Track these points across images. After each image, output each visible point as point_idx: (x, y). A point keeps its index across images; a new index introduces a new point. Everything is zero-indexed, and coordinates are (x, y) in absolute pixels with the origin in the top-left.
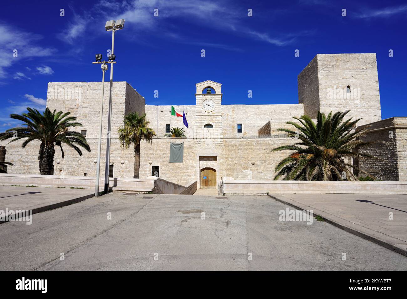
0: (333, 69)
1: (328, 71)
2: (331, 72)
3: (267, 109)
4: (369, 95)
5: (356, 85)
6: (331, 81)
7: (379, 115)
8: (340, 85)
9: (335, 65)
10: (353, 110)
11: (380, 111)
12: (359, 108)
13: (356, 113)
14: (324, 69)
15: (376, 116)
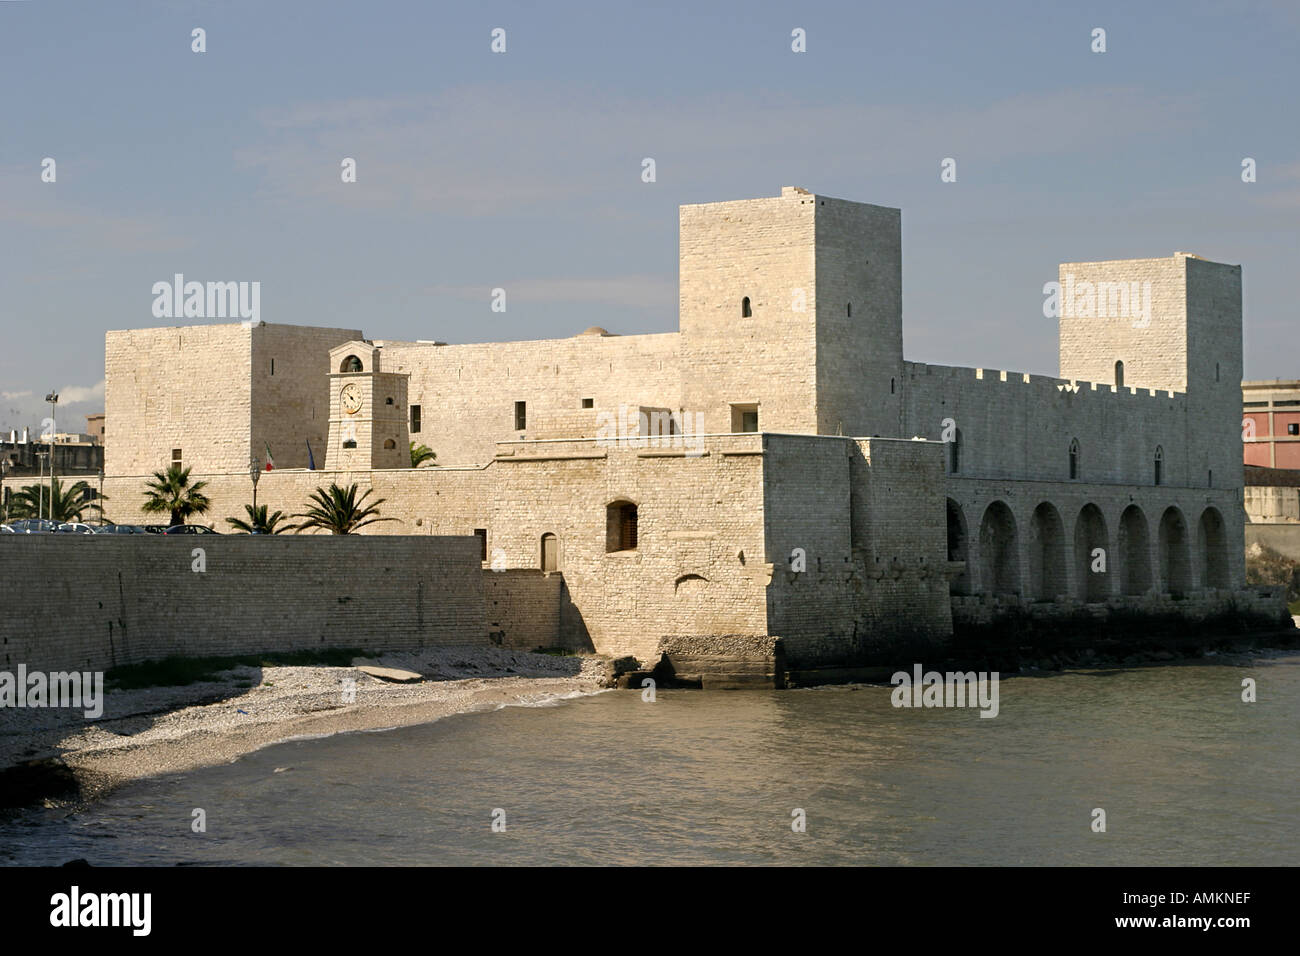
0: (714, 249)
1: (701, 257)
2: (709, 259)
3: (655, 350)
4: (792, 325)
5: (762, 293)
6: (708, 284)
7: (812, 381)
8: (728, 298)
9: (719, 238)
10: (754, 367)
11: (813, 370)
12: (766, 360)
13: (761, 377)
14: (694, 251)
15: (804, 382)
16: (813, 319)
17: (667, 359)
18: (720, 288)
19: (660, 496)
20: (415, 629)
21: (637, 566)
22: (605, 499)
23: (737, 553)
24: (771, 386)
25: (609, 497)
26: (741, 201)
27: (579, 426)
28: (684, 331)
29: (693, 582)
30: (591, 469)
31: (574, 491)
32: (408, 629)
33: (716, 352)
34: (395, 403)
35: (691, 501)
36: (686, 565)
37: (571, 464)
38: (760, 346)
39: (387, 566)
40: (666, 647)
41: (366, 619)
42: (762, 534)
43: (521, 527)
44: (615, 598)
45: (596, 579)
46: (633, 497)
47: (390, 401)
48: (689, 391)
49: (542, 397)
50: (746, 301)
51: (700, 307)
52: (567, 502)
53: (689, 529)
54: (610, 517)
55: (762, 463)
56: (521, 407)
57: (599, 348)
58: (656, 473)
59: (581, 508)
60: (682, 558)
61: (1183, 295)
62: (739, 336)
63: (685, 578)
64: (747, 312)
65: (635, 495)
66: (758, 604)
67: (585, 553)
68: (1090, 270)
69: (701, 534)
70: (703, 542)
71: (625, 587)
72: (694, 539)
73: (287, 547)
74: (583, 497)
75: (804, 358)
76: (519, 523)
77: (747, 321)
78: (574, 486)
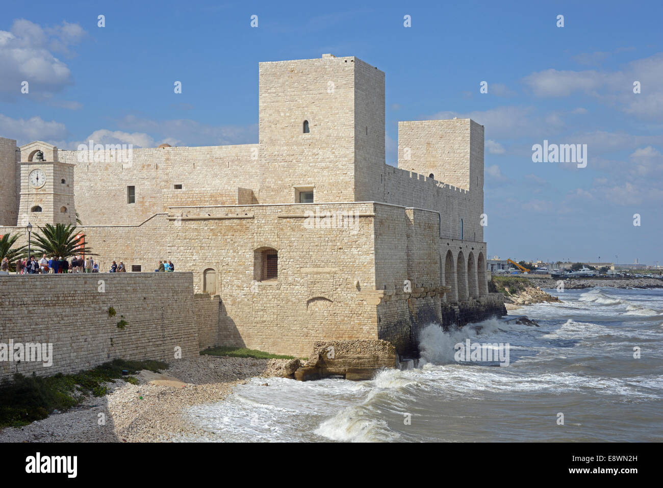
0: (283, 90)
1: (274, 95)
2: (279, 96)
4: (338, 138)
5: (317, 118)
6: (279, 112)
7: (352, 173)
8: (293, 120)
9: (287, 83)
10: (311, 164)
11: (353, 166)
12: (319, 160)
13: (315, 170)
14: (269, 91)
15: (346, 174)
16: (353, 134)
17: (233, 161)
18: (288, 114)
19: (295, 244)
20: (160, 342)
21: (277, 291)
22: (253, 246)
23: (355, 283)
24: (323, 176)
25: (255, 244)
26: (303, 60)
27: (194, 199)
28: (262, 141)
29: (321, 302)
30: (241, 226)
31: (228, 240)
32: (158, 343)
33: (284, 155)
34: (67, 182)
35: (318, 248)
36: (315, 291)
37: (227, 222)
38: (315, 151)
39: (144, 295)
40: (320, 349)
41: (133, 337)
42: (373, 270)
43: (188, 265)
44: (261, 313)
45: (246, 300)
46: (274, 245)
47: (63, 181)
48: (266, 178)
49: (146, 183)
50: (306, 123)
51: (273, 126)
52: (223, 248)
53: (317, 266)
54: (255, 258)
55: (373, 222)
56: (131, 189)
57: (186, 154)
58: (292, 228)
59: (234, 252)
60: (312, 285)
61: (469, 139)
62: (301, 144)
63: (313, 300)
64: (306, 129)
65: (276, 243)
66: (371, 318)
67: (236, 282)
68: (417, 125)
69: (327, 269)
70: (328, 275)
71: (268, 305)
72: (321, 273)
73: (85, 283)
74: (236, 244)
75: (346, 159)
76: (187, 262)
77: (307, 135)
78: (229, 237)
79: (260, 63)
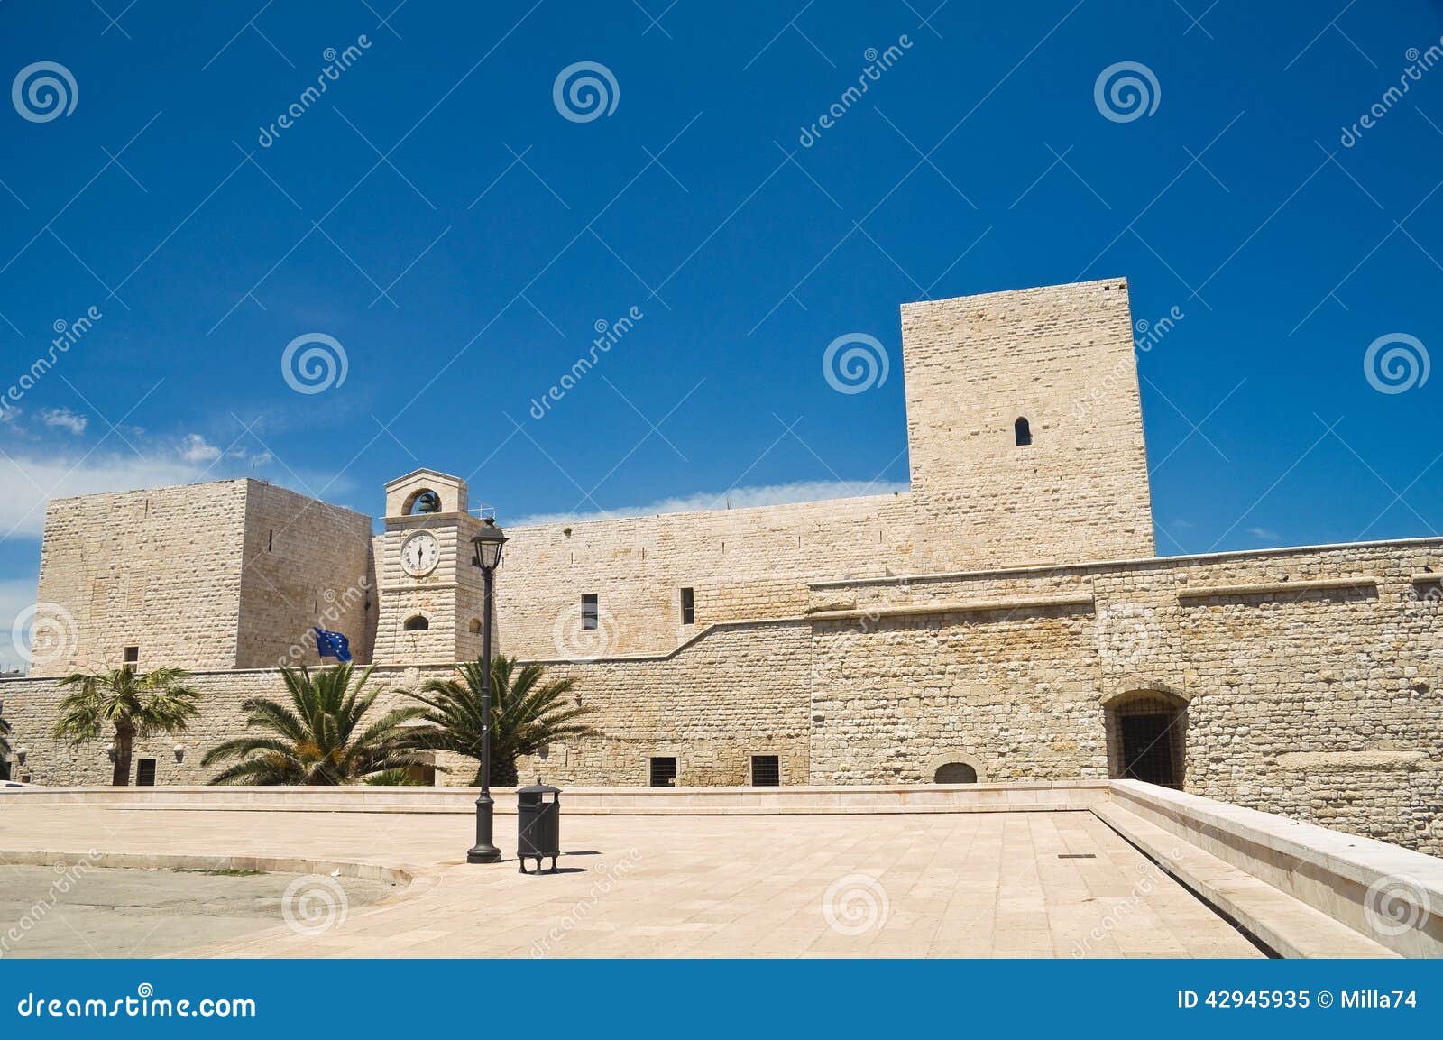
0: (961, 358)
1: (941, 369)
2: (953, 371)
3: (791, 523)
4: (1104, 452)
5: (1048, 412)
6: (954, 404)
7: (1146, 529)
8: (990, 421)
9: (969, 342)
11: (1147, 513)
13: (1054, 526)
14: (928, 362)
15: (1132, 531)
16: (1140, 441)
17: (808, 535)
18: (978, 407)
22: (1100, 689)
25: (1108, 684)
26: (1003, 293)
30: (1053, 628)
31: (1013, 675)
33: (974, 496)
35: (1336, 685)
38: (1049, 483)
46: (1174, 683)
49: (621, 588)
50: (1022, 423)
52: (997, 699)
53: (1339, 746)
54: (1107, 727)
58: (1231, 629)
62: (1013, 471)
65: (1179, 677)
69: (1377, 756)
70: (1385, 776)
72: (1355, 768)
75: (1129, 498)
77: (1025, 450)
78: (1013, 664)
79: (902, 305)
